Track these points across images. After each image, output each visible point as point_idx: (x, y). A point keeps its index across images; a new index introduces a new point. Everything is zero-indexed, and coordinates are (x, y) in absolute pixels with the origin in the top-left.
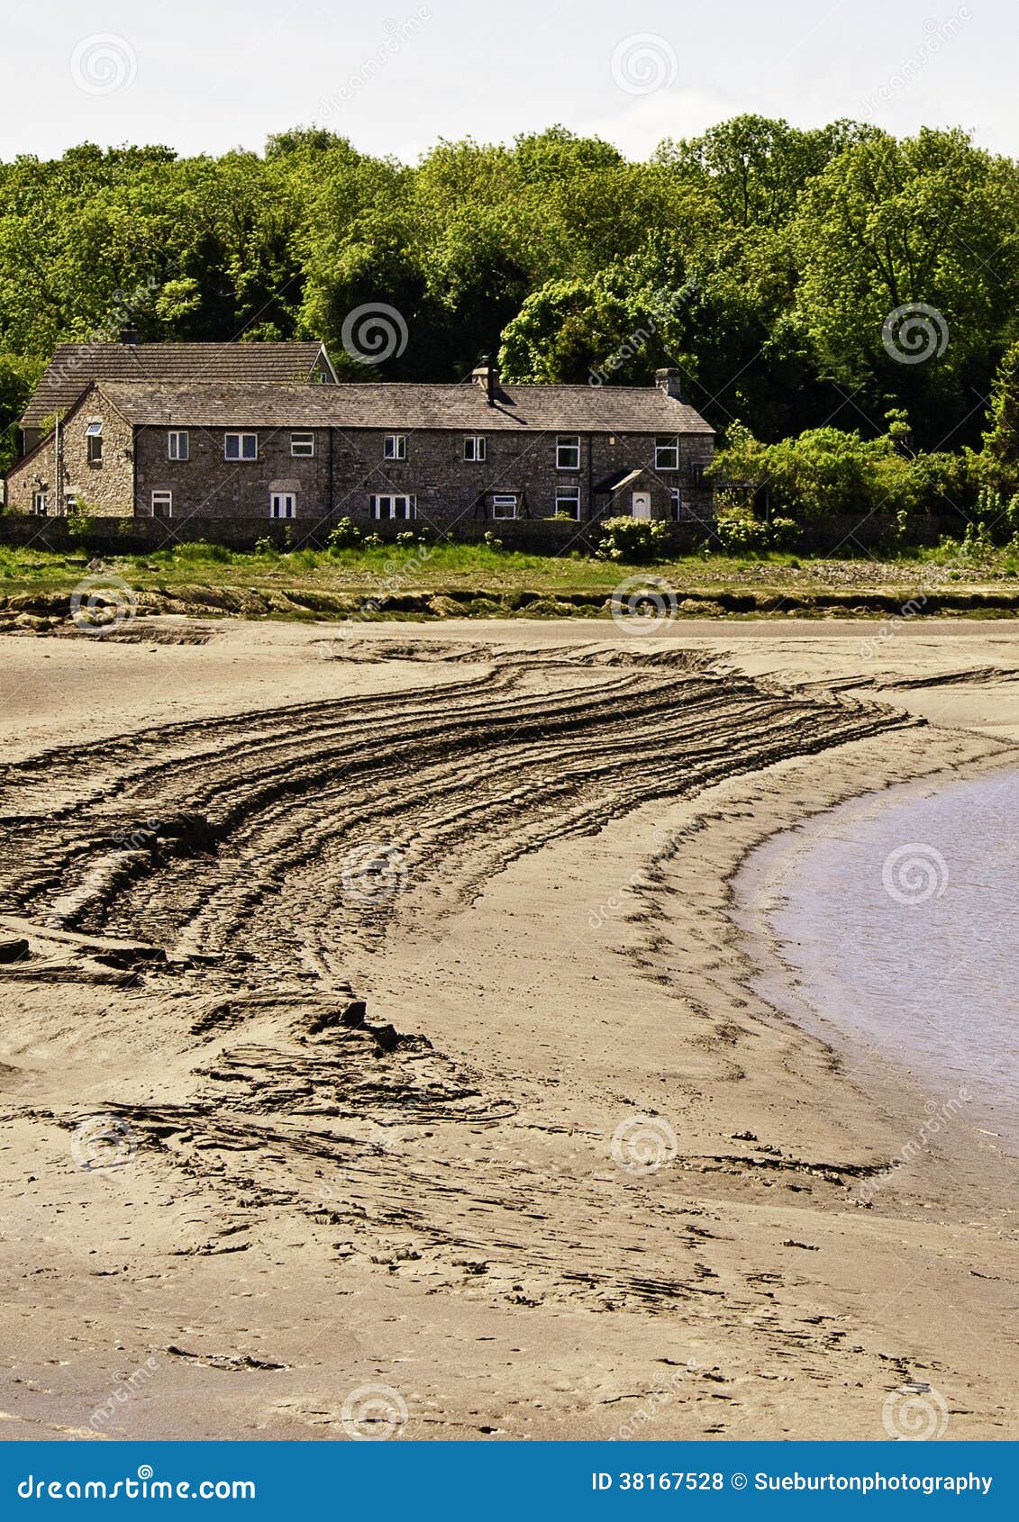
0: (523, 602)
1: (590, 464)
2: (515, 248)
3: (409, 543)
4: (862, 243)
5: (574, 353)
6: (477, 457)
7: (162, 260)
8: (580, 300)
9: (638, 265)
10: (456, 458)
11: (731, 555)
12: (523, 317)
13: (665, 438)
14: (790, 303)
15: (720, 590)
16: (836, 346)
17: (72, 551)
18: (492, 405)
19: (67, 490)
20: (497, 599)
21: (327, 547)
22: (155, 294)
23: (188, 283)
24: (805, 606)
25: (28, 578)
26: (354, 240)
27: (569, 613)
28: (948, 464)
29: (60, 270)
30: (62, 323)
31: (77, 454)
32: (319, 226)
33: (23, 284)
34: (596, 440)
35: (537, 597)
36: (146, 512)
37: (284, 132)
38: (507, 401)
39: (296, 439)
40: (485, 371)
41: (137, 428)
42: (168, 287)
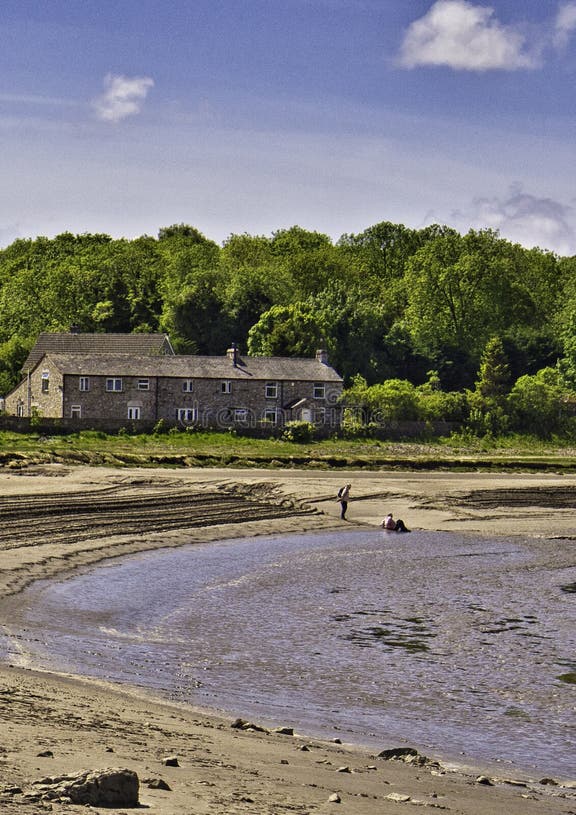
0: (232, 461)
1: (282, 396)
2: (266, 287)
3: (191, 432)
4: (437, 286)
5: (279, 342)
6: (227, 391)
7: (96, 291)
8: (285, 316)
9: (324, 297)
10: (217, 392)
11: (348, 439)
12: (260, 324)
13: (320, 383)
14: (401, 315)
15: (330, 456)
16: (424, 338)
17: (32, 433)
18: (236, 366)
19: (32, 404)
20: (219, 459)
21: (152, 434)
22: (92, 308)
23: (107, 303)
24: (371, 465)
25: (10, 445)
26: (188, 284)
27: (253, 466)
28: (455, 396)
29: (48, 295)
30: (48, 322)
31: (37, 387)
32: (172, 276)
33: (29, 303)
34: (286, 384)
35: (237, 458)
36: (69, 415)
37: (168, 227)
38: (243, 364)
39: (140, 381)
40: (233, 350)
41: (65, 375)
42: (98, 305)
